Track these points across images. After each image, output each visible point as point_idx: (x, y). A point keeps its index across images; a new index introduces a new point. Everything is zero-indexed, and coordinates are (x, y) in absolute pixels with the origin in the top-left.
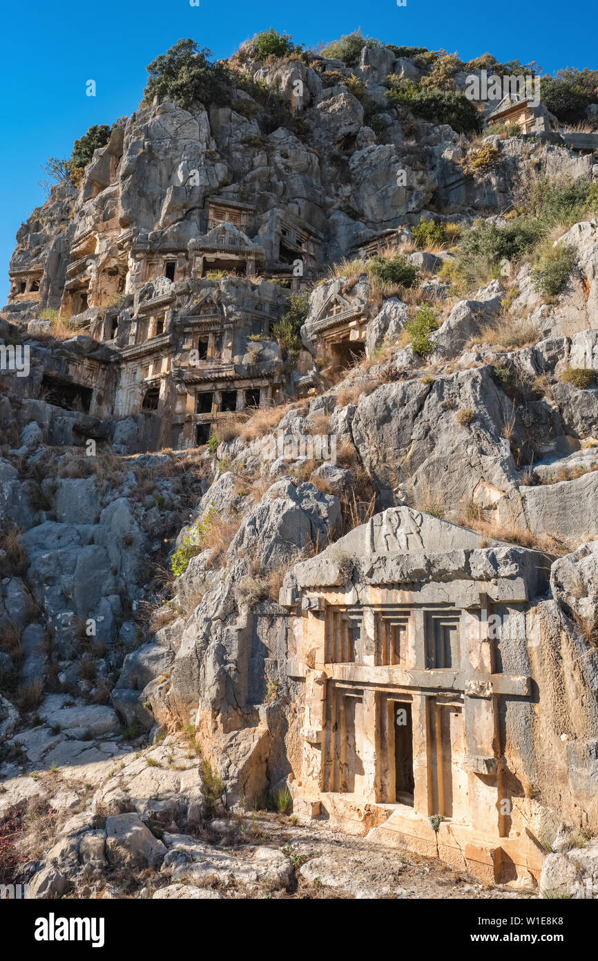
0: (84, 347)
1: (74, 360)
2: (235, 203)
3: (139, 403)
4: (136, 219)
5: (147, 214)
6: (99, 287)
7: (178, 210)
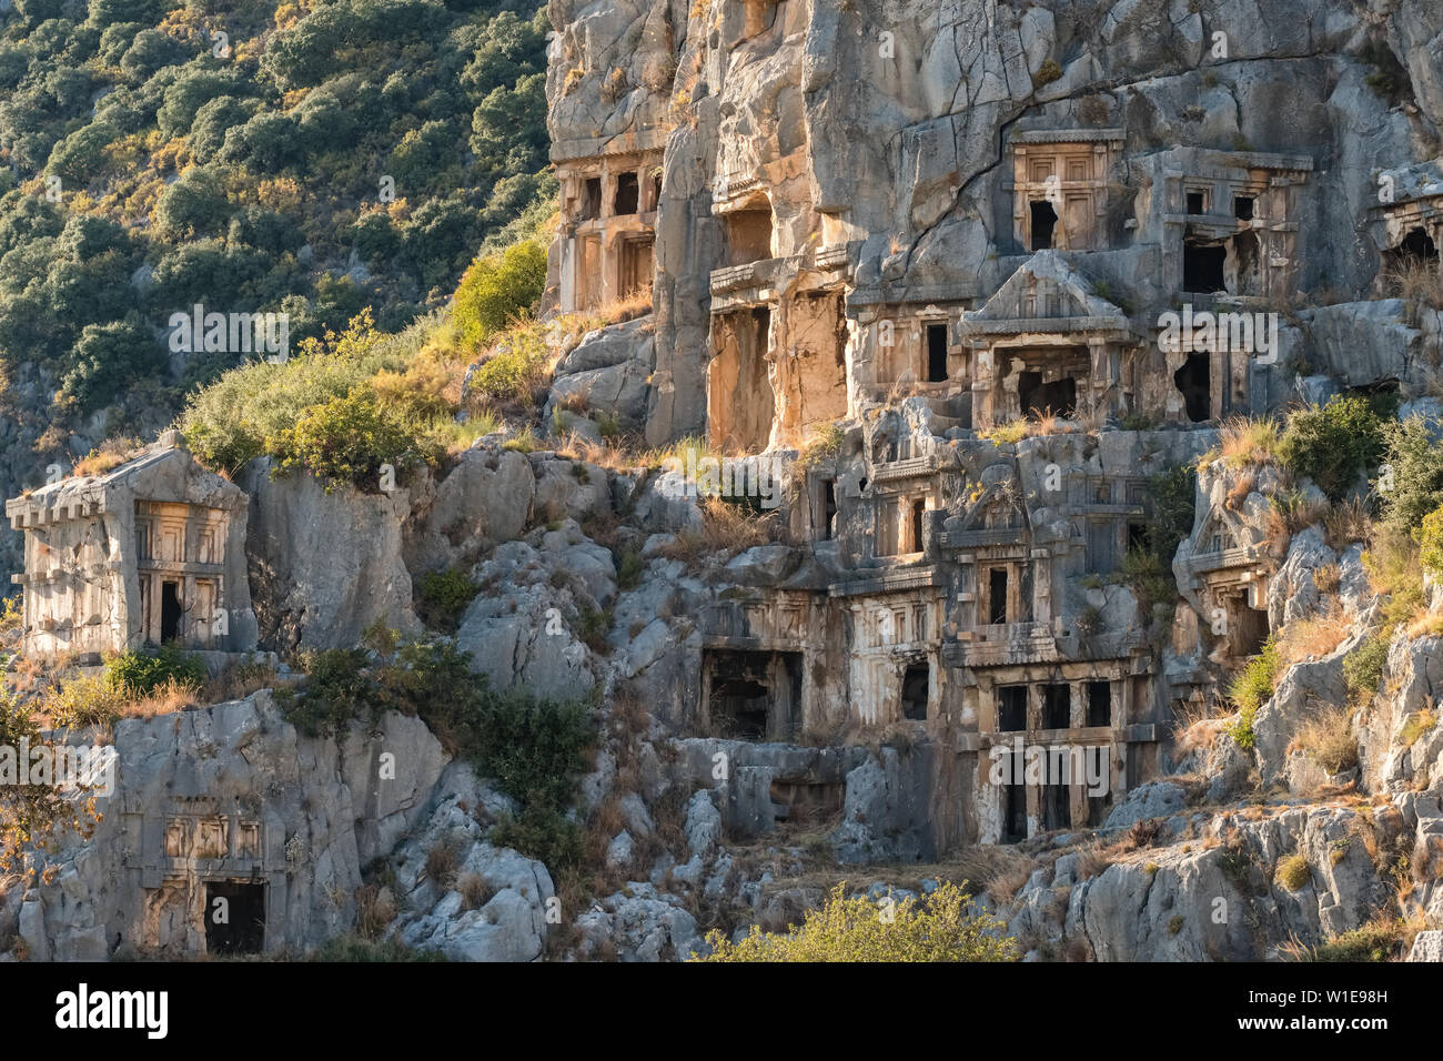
0: (773, 573)
1: (757, 602)
2: (1073, 134)
3: (895, 694)
4: (851, 209)
5: (874, 186)
6: (792, 340)
7: (941, 190)
